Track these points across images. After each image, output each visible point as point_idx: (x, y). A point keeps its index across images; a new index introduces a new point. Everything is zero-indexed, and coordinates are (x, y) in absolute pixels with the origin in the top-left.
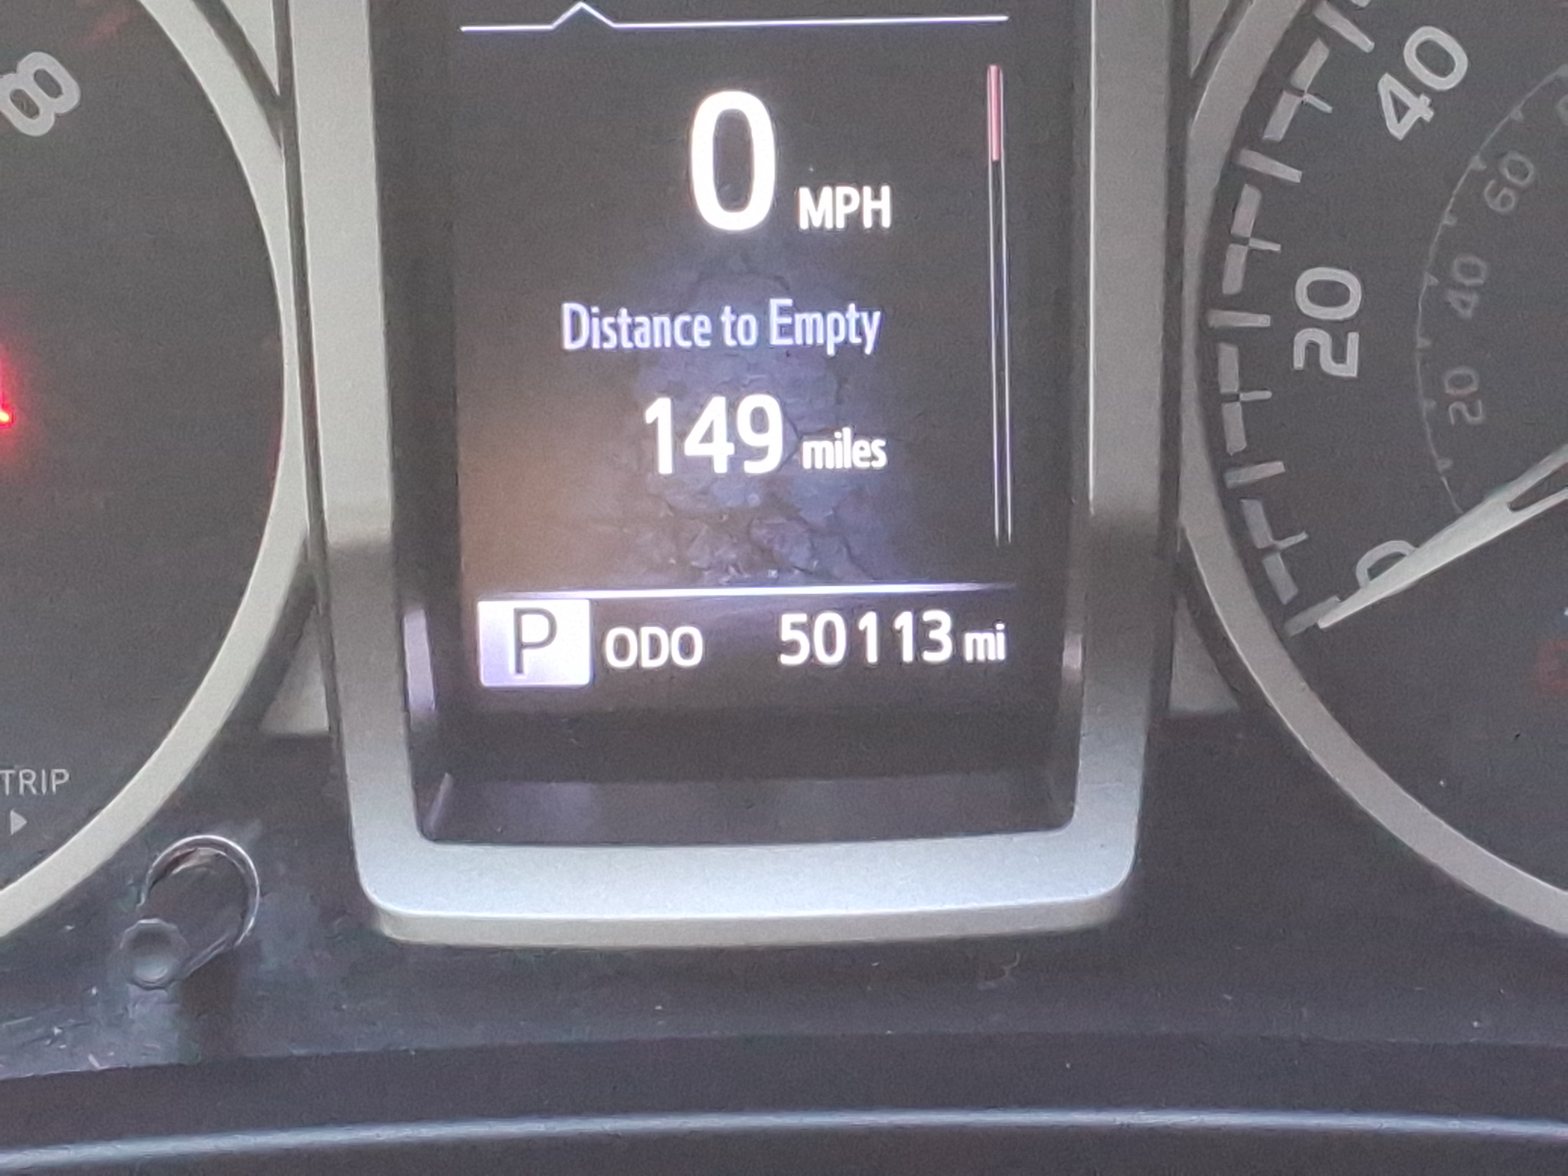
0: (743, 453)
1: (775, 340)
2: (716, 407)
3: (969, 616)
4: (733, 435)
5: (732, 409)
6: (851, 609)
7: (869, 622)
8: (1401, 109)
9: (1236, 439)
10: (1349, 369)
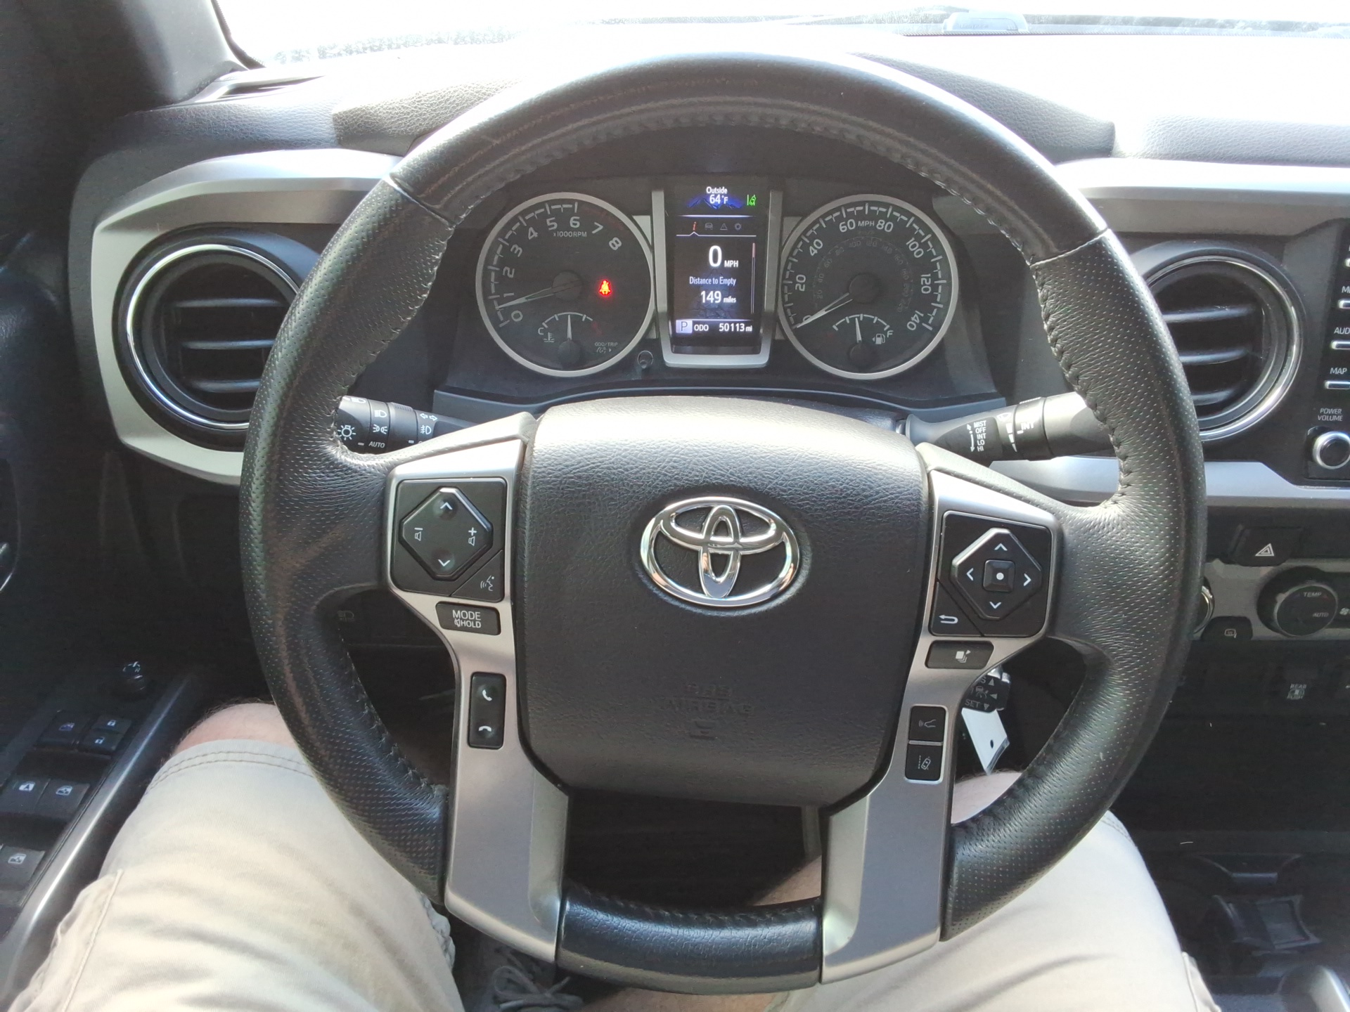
0: (715, 300)
1: (721, 283)
2: (712, 292)
3: (747, 324)
4: (714, 297)
5: (714, 293)
6: (730, 323)
7: (732, 325)
8: (813, 251)
9: (786, 299)
10: (803, 290)
